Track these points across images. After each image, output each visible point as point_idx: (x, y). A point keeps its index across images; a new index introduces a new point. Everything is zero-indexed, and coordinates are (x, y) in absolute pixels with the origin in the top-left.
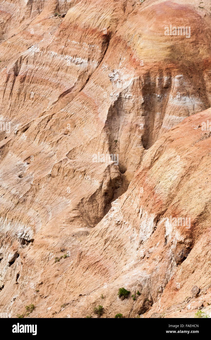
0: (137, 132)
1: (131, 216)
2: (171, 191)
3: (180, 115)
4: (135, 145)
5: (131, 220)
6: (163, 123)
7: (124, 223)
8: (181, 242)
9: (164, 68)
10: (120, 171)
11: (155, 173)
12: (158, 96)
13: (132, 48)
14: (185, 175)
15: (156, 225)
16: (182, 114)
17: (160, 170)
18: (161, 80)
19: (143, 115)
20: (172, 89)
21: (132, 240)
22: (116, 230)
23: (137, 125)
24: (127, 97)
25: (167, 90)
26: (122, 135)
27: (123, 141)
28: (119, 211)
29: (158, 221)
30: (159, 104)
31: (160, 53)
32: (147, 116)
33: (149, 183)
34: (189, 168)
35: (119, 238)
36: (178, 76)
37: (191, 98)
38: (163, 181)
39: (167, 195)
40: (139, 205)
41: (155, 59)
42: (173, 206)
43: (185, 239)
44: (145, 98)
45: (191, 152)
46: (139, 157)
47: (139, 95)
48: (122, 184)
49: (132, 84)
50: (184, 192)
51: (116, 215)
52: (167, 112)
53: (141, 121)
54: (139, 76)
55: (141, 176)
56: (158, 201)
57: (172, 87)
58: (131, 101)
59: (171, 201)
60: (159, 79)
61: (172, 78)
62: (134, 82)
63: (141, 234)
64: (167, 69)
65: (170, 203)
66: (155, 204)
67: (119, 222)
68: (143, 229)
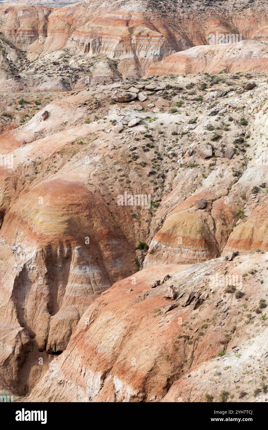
0: (42, 300)
1: (73, 375)
2: (115, 350)
3: (82, 283)
4: (41, 312)
5: (73, 379)
6: (66, 291)
7: (67, 382)
8: (135, 396)
9: (64, 240)
10: (30, 336)
11: (95, 334)
12: (60, 266)
13: (29, 223)
14: (126, 335)
15: (103, 382)
16: (84, 282)
17: (99, 331)
18: (62, 251)
19: (47, 284)
20: (73, 260)
21: (78, 397)
22: (59, 389)
23: (42, 294)
24: (31, 268)
25: (68, 260)
26: (28, 303)
27: (30, 308)
28: (59, 371)
29: (104, 378)
30: (61, 274)
31: (59, 226)
32: (51, 285)
33: (90, 344)
34: (130, 328)
35: (63, 396)
36: (77, 247)
37: (90, 267)
38: (105, 342)
39: (111, 354)
40: (81, 365)
41: (55, 232)
42: (119, 364)
43: (138, 394)
44: (48, 268)
45: (130, 313)
46: (47, 323)
47: (42, 265)
48: (33, 349)
49: (36, 255)
50: (129, 351)
51: (57, 375)
52: (69, 280)
53: (45, 290)
54: (41, 248)
55: (78, 338)
56: (103, 360)
57: (73, 258)
58: (35, 271)
59: (116, 359)
60: (60, 251)
61: (71, 249)
62: (37, 254)
63: (88, 390)
64: (67, 241)
65: (115, 361)
66: (100, 363)
67: (61, 381)
68: (90, 386)
